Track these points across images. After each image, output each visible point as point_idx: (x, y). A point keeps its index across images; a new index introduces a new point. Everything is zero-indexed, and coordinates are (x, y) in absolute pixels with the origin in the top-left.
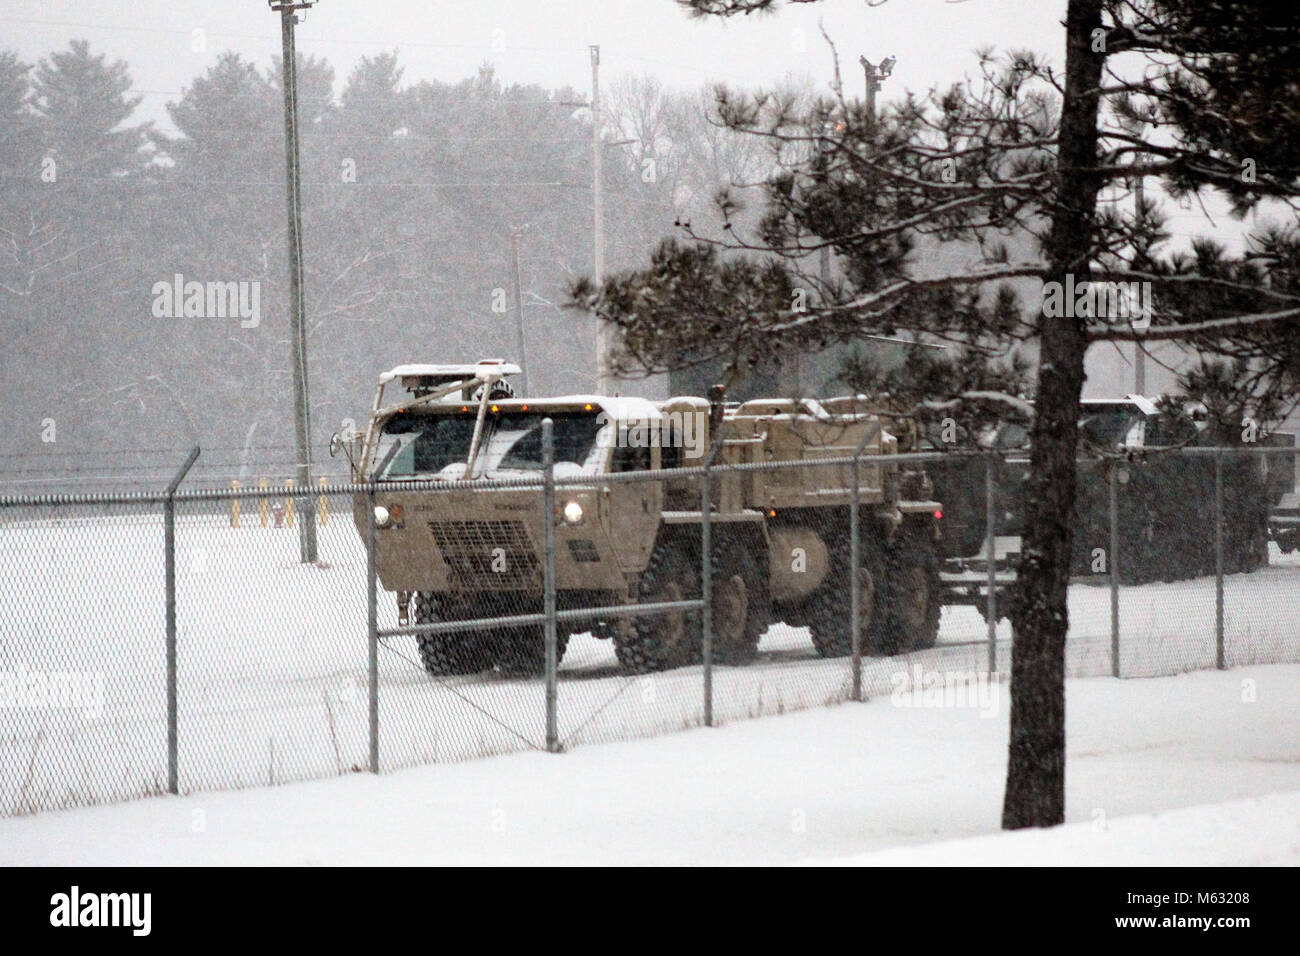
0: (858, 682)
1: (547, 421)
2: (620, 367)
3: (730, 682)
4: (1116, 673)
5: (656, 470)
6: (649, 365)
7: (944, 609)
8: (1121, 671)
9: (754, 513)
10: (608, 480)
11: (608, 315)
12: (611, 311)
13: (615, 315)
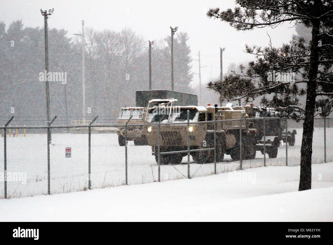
0: (241, 166)
1: (188, 111)
2: (222, 100)
3: (220, 166)
4: (287, 165)
5: (206, 121)
6: (228, 99)
7: (256, 151)
8: (288, 165)
9: (223, 130)
10: (198, 123)
11: (216, 89)
12: (217, 89)
13: (218, 89)
